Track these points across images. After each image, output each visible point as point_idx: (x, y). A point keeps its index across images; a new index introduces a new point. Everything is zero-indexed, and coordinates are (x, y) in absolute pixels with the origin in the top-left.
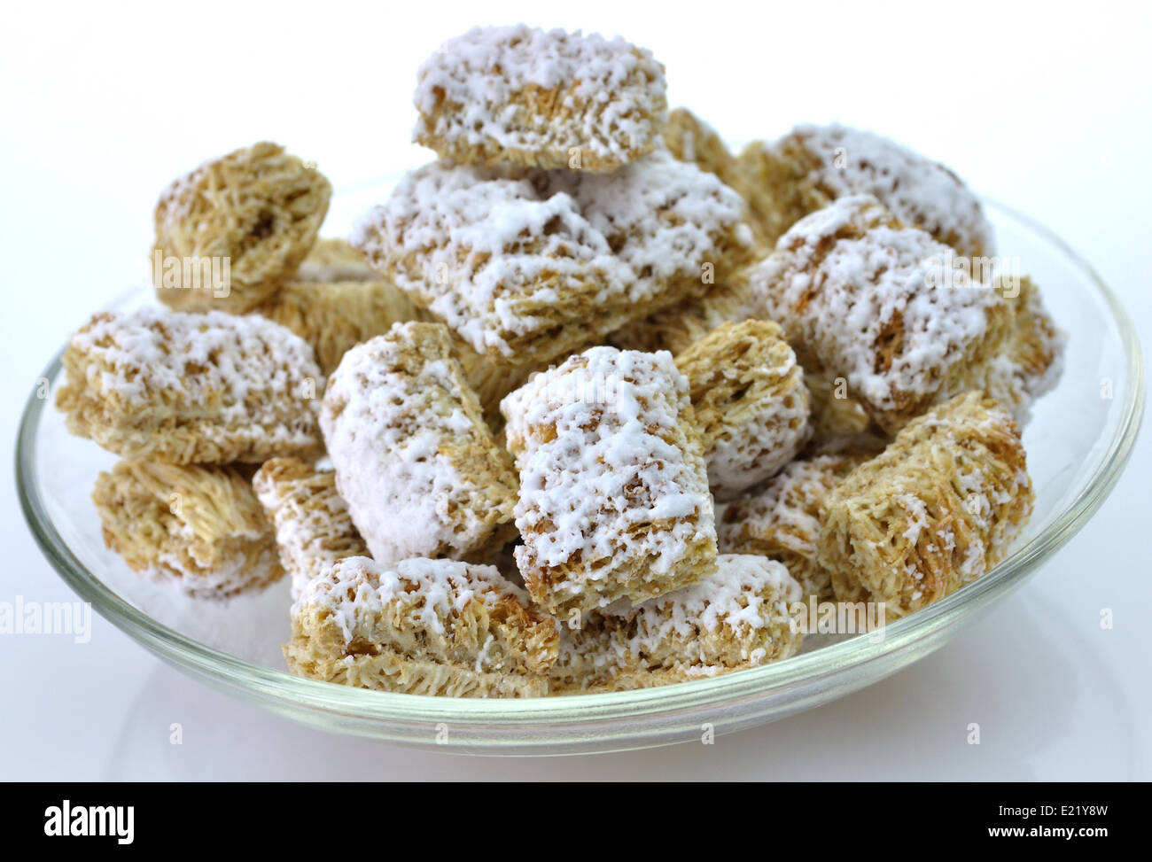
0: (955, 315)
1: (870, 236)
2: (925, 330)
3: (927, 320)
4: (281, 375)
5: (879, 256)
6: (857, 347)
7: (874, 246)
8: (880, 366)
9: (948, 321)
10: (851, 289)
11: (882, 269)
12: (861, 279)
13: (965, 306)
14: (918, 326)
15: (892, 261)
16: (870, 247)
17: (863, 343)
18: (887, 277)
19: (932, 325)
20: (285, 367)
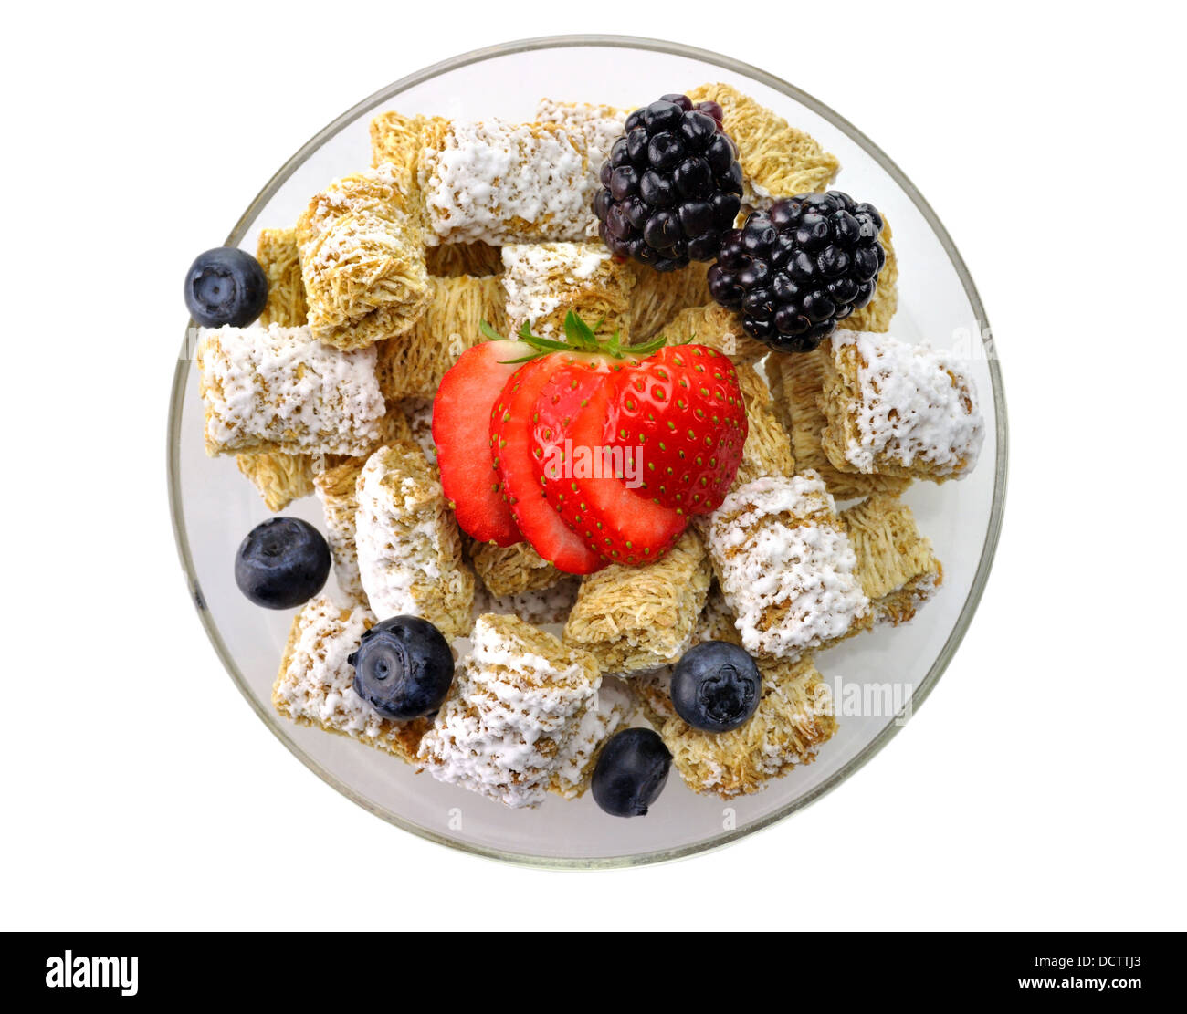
0: (828, 617)
1: (799, 530)
2: (802, 620)
3: (807, 614)
4: (347, 423)
5: (798, 550)
6: (751, 604)
7: (798, 541)
8: (761, 625)
9: (821, 621)
10: (766, 566)
11: (797, 560)
12: (777, 560)
13: (839, 612)
14: (799, 614)
15: (805, 558)
16: (795, 540)
17: (757, 604)
18: (796, 568)
19: (808, 620)
20: (351, 418)
